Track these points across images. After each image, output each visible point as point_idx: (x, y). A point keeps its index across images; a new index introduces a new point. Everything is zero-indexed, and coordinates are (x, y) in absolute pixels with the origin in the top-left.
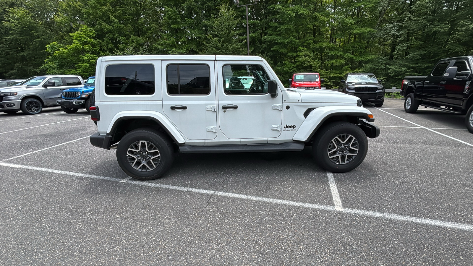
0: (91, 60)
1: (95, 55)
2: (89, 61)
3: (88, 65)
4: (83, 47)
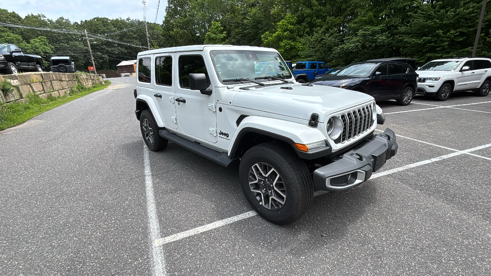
0: (287, 45)
1: (291, 41)
2: (285, 47)
3: (283, 51)
4: (283, 34)
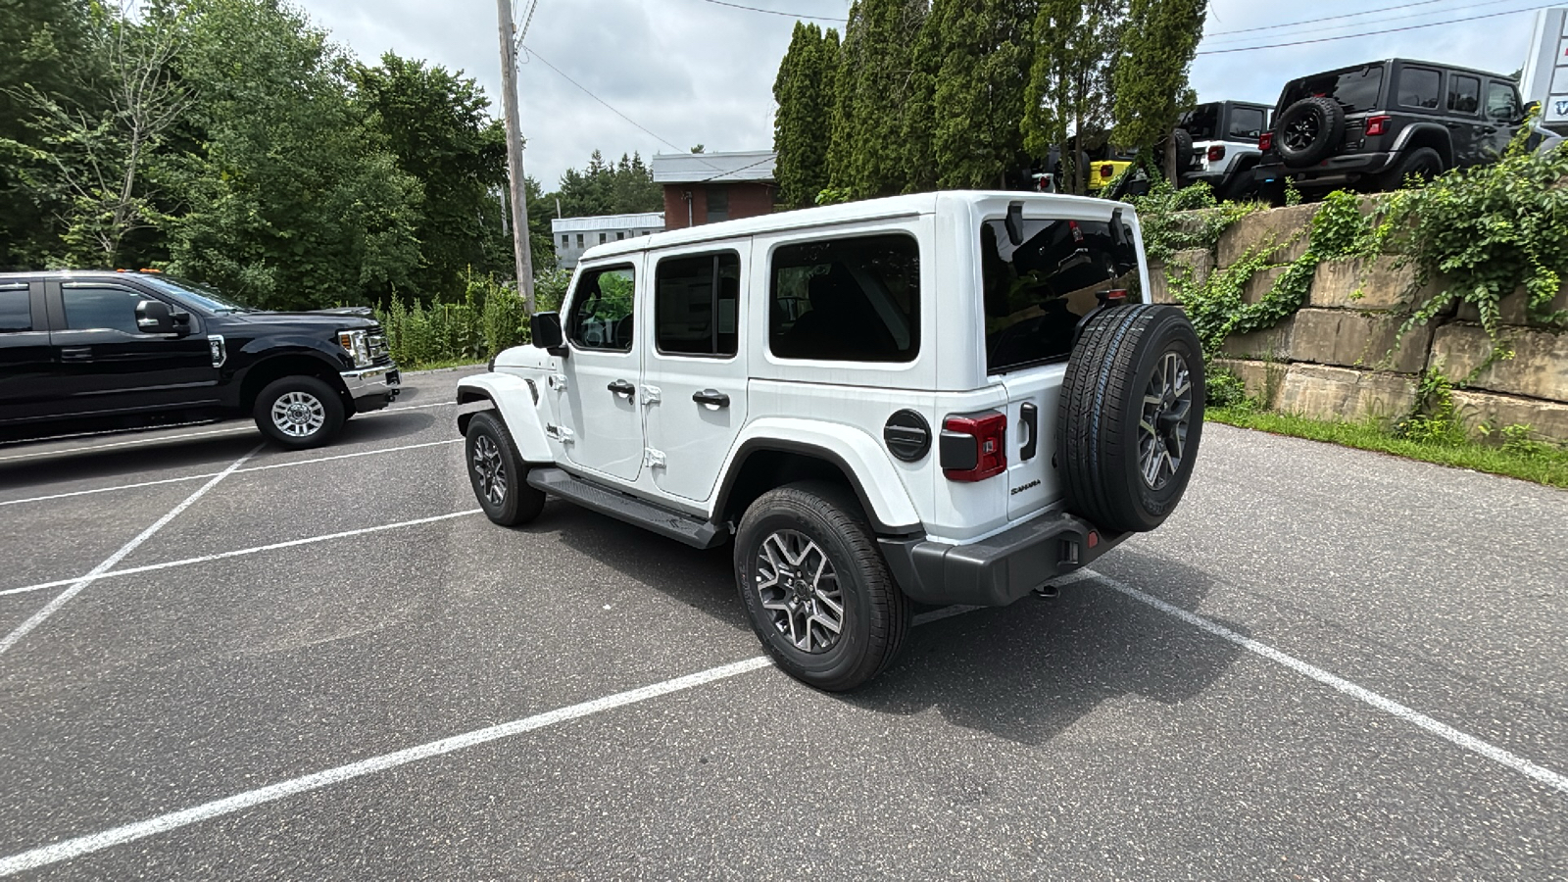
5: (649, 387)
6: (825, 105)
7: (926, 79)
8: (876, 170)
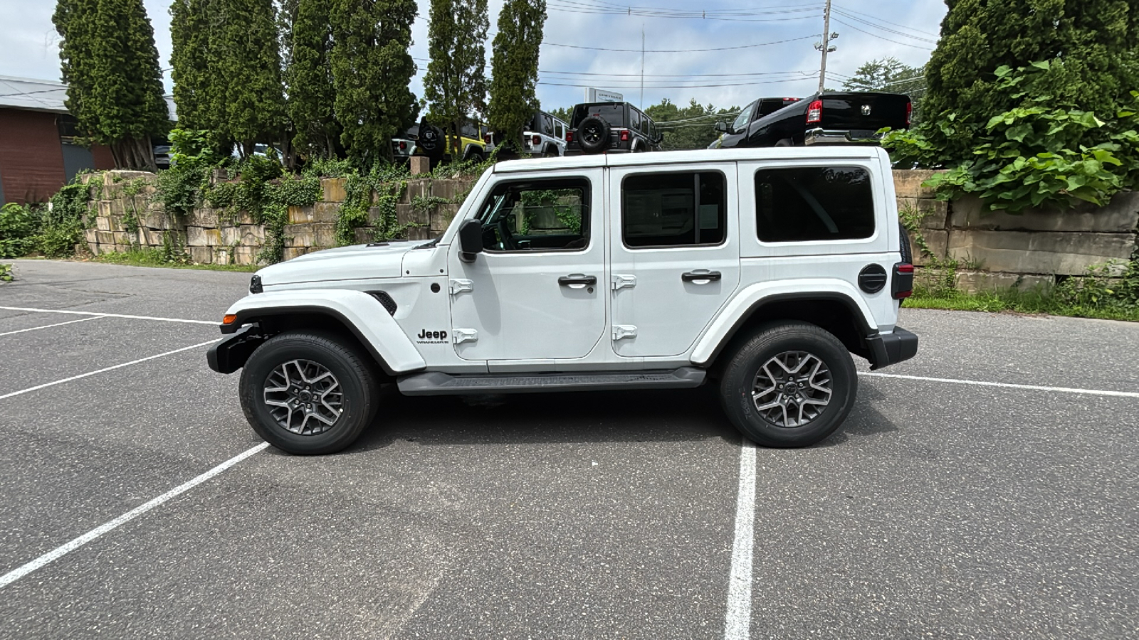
5: (621, 276)
6: (137, 49)
7: (310, 52)
8: (252, 120)
